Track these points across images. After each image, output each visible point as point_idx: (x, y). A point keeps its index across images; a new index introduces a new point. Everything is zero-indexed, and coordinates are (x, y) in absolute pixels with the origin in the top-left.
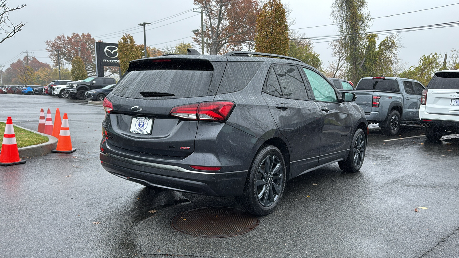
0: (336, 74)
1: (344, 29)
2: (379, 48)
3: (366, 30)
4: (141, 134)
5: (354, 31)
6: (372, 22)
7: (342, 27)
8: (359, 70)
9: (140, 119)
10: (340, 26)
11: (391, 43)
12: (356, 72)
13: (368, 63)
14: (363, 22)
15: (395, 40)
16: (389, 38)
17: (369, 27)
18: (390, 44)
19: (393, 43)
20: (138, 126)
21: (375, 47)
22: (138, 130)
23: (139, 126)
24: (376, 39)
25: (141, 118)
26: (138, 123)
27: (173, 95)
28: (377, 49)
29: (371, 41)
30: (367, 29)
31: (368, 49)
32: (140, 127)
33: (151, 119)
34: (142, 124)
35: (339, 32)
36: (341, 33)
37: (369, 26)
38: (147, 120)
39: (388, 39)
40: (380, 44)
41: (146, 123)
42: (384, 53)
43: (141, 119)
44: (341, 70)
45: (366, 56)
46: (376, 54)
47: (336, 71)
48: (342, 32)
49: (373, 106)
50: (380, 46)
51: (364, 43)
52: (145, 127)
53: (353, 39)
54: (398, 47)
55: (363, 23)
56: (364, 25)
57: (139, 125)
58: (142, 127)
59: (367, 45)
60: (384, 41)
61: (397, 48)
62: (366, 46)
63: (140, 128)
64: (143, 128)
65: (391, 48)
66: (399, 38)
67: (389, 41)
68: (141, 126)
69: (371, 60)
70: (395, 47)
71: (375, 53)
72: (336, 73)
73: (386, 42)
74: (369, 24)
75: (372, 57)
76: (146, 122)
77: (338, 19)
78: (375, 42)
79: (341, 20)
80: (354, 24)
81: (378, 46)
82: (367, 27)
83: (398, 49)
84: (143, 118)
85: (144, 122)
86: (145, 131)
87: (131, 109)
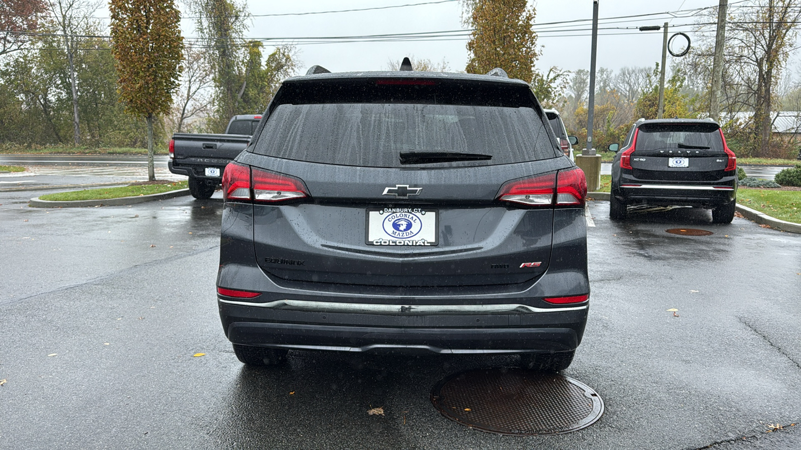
0: (187, 107)
1: (204, 27)
2: (267, 65)
3: (243, 33)
4: (408, 245)
5: (223, 33)
6: (251, 20)
7: (201, 23)
8: (239, 103)
10: (197, 21)
11: (285, 58)
12: (234, 104)
13: (253, 90)
14: (237, 17)
15: (291, 55)
16: (281, 50)
17: (247, 28)
18: (284, 60)
19: (288, 58)
20: (391, 229)
21: (260, 63)
22: (394, 239)
23: (397, 229)
24: (261, 49)
25: (398, 210)
26: (391, 222)
27: (489, 158)
28: (264, 67)
29: (255, 52)
30: (243, 30)
31: (250, 67)
33: (431, 211)
34: (403, 223)
35: (196, 31)
36: (200, 34)
37: (247, 26)
38: (419, 214)
39: (279, 52)
40: (269, 59)
41: (418, 221)
42: (275, 75)
43: (399, 214)
44: (194, 100)
45: (247, 78)
46: (263, 75)
47: (186, 101)
48: (201, 32)
50: (268, 62)
51: (242, 55)
52: (414, 230)
53: (223, 47)
54: (296, 66)
55: (236, 19)
56: (238, 24)
57: (396, 226)
59: (248, 58)
60: (274, 55)
61: (293, 67)
62: (245, 61)
63: (400, 233)
64: (409, 231)
65: (285, 67)
66: (296, 50)
67: (281, 56)
69: (257, 86)
70: (292, 65)
71: (262, 73)
72: (186, 105)
73: (277, 56)
74: (247, 22)
75: (257, 81)
76: (415, 218)
77: (192, 7)
78: (259, 55)
79: (197, 11)
80: (222, 19)
81: (266, 63)
82: (243, 27)
83: (295, 69)
84: (406, 210)
85: (411, 220)
86: (417, 238)
87: (385, 192)
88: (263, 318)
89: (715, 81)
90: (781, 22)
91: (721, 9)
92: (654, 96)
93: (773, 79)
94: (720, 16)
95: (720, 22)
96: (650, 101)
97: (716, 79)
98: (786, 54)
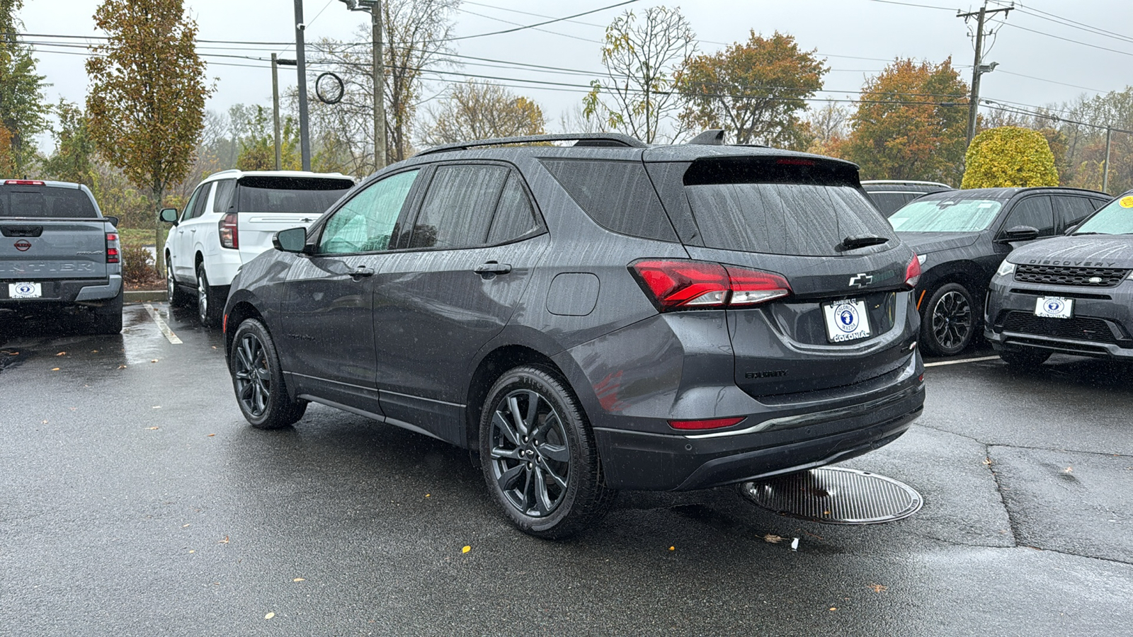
4: (854, 339)
9: (840, 305)
20: (841, 323)
22: (846, 333)
23: (844, 322)
25: (841, 302)
26: (840, 316)
32: (846, 326)
33: (861, 300)
34: (847, 315)
38: (855, 305)
41: (855, 312)
43: (842, 306)
49: (110, 261)
52: (855, 321)
57: (843, 319)
58: (850, 323)
63: (848, 326)
64: (852, 324)
68: (848, 320)
76: (853, 309)
85: (850, 311)
86: (858, 331)
87: (852, 282)
88: (749, 447)
89: (379, 139)
90: (404, 67)
91: (376, 47)
92: (261, 153)
93: (404, 138)
94: (376, 56)
95: (376, 64)
96: (256, 158)
97: (379, 137)
98: (412, 108)
